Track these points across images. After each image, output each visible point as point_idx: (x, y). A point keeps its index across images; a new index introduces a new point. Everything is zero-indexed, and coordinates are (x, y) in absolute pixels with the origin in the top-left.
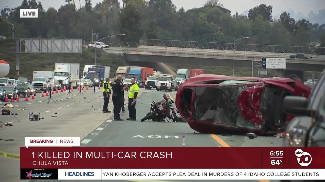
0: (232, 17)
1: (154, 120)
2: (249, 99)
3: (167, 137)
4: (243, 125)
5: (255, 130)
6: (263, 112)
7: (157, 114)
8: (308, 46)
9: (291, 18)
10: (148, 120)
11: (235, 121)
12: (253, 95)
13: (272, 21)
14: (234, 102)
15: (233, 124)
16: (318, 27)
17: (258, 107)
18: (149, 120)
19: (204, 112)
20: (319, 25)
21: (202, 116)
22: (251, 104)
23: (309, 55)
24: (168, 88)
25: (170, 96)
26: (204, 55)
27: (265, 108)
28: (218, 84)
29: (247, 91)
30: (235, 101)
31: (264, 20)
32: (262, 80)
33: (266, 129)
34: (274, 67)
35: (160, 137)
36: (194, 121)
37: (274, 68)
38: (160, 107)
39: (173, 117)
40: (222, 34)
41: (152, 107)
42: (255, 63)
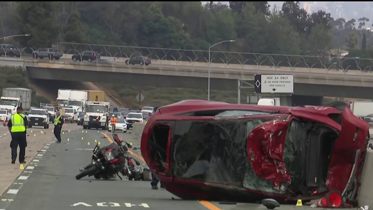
0: (204, 8)
1: (97, 177)
2: (264, 142)
3: (128, 205)
4: (254, 185)
5: (274, 193)
6: (288, 164)
7: (103, 168)
8: (328, 55)
9: (300, 9)
10: (87, 176)
11: (240, 179)
12: (272, 136)
13: (268, 14)
14: (240, 148)
15: (239, 183)
16: (344, 24)
17: (280, 155)
18: (89, 176)
19: (190, 163)
20: (346, 21)
21: (186, 170)
22: (269, 151)
23: (332, 70)
24: (102, 125)
25: (107, 138)
26: (159, 70)
27: (291, 157)
28: (213, 117)
29: (262, 129)
30: (241, 145)
31: (256, 12)
32: (286, 111)
33: (293, 193)
34: (274, 90)
35: (117, 205)
36: (171, 178)
37: (276, 91)
38: (108, 154)
39: (130, 172)
40: (187, 35)
41: (95, 155)
42: (243, 84)
